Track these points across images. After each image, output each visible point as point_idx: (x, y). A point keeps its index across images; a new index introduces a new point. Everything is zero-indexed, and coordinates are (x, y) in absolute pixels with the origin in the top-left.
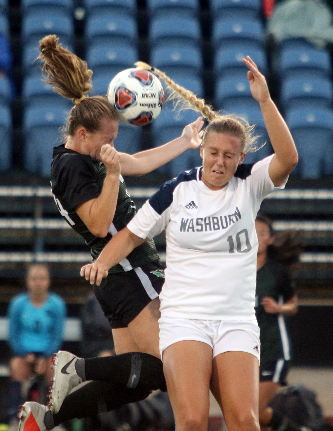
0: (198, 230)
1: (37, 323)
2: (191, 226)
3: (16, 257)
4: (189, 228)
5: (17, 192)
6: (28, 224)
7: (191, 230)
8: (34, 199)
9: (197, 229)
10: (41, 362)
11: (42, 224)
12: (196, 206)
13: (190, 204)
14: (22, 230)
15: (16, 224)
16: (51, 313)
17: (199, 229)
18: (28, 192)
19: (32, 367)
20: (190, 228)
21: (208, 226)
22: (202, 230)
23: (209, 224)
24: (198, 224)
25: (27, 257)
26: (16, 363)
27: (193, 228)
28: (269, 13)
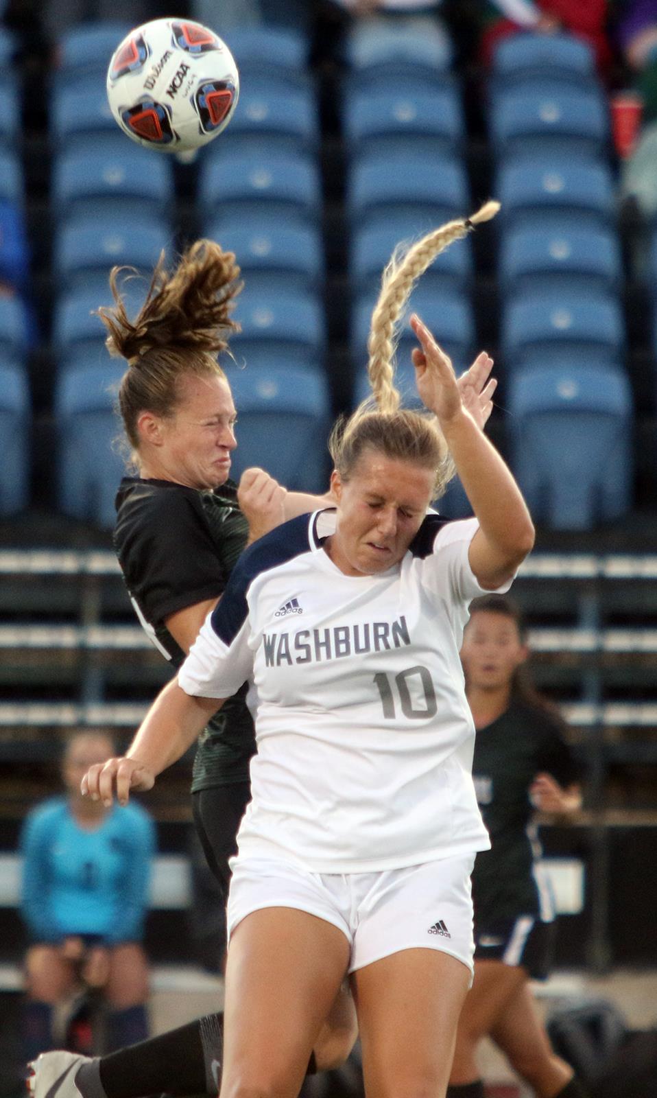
0: (300, 660)
1: (89, 866)
2: (283, 651)
3: (38, 715)
4: (280, 656)
5: (41, 562)
6: (66, 637)
7: (284, 661)
8: (81, 579)
9: (298, 656)
10: (97, 957)
11: (99, 637)
12: (298, 608)
13: (288, 605)
14: (53, 651)
15: (40, 637)
16: (120, 845)
17: (302, 658)
18: (67, 563)
19: (77, 968)
20: (283, 656)
21: (323, 650)
22: (308, 659)
23: (327, 644)
24: (298, 646)
25: (65, 715)
26: (39, 959)
27: (287, 655)
28: (626, 147)
